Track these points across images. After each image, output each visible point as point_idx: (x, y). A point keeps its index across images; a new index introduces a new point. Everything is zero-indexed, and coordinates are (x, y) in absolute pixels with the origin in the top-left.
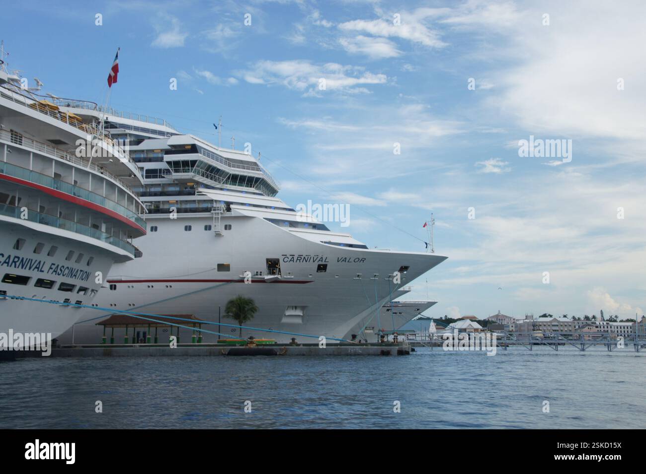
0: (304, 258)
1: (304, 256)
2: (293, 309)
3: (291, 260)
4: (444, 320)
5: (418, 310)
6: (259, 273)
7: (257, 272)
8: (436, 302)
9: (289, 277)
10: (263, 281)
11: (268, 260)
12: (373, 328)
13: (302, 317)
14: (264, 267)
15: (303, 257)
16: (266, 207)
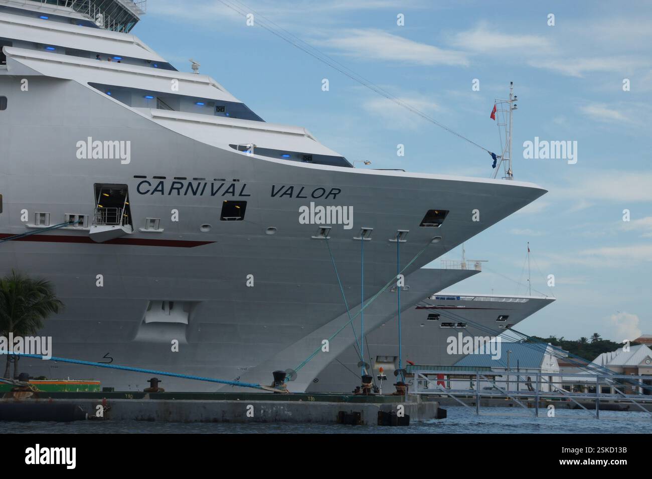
0: (190, 184)
1: (190, 179)
2: (163, 308)
3: (156, 190)
4: (588, 345)
5: (505, 317)
6: (77, 219)
7: (72, 217)
8: (551, 301)
9: (151, 230)
10: (86, 239)
11: (99, 189)
12: (395, 358)
13: (187, 328)
14: (88, 203)
15: (185, 183)
16: (98, 56)
